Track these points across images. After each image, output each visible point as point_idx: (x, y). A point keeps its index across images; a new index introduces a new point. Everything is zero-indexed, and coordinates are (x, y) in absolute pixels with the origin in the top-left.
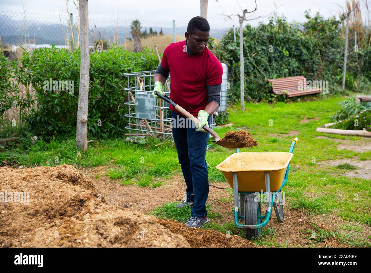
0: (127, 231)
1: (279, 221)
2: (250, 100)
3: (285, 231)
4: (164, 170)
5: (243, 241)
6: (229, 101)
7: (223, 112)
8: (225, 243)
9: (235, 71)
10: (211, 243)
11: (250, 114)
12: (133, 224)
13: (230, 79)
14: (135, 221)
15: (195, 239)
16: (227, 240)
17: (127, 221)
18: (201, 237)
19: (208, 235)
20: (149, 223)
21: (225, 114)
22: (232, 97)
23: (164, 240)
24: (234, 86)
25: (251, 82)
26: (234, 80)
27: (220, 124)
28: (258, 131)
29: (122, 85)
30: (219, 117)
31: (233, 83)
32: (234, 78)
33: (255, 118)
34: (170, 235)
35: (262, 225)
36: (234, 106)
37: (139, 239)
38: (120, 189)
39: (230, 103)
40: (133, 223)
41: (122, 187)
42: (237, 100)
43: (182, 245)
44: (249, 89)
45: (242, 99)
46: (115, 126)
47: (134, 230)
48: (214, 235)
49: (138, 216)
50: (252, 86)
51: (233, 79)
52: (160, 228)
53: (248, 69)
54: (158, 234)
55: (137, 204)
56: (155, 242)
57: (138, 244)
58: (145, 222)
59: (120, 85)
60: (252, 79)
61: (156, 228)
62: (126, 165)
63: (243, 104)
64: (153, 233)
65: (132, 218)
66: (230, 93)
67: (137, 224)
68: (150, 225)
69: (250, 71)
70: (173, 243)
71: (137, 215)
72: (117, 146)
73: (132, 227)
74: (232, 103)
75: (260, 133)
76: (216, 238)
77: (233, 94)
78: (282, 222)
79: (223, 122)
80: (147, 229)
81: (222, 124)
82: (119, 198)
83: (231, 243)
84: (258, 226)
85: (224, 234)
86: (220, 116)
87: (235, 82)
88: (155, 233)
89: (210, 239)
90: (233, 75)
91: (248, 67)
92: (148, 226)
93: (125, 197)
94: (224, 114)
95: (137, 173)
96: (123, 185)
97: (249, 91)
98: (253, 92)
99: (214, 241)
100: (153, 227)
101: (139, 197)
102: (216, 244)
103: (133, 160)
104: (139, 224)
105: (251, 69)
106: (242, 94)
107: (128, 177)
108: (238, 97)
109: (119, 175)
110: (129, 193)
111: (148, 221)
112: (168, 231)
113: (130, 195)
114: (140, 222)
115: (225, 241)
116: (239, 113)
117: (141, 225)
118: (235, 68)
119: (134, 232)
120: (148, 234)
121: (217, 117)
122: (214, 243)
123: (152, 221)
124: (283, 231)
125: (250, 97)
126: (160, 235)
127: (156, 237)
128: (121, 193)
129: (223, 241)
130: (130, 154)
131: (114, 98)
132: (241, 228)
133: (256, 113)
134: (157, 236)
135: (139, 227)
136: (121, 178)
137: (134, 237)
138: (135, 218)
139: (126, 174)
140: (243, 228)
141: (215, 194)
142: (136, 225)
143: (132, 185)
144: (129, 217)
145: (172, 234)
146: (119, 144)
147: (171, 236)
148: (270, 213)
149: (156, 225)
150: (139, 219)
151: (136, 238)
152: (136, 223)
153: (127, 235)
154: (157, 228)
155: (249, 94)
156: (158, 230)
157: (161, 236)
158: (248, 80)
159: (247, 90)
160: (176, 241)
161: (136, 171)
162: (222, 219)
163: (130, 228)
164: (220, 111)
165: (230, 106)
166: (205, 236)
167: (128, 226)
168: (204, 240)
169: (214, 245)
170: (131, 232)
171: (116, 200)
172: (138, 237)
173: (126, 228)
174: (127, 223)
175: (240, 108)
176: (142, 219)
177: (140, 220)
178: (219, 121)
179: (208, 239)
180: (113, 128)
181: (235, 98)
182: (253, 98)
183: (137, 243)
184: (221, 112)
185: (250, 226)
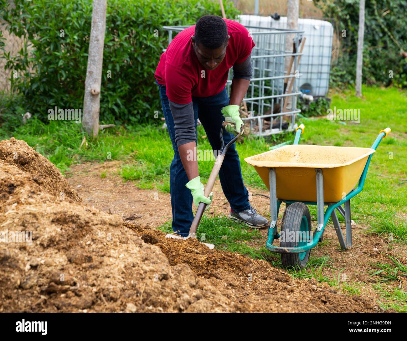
0: (70, 233)
1: (343, 249)
2: (374, 83)
3: (346, 262)
4: (205, 171)
5: (272, 268)
6: (340, 83)
7: (323, 97)
8: (239, 268)
9: (353, 37)
10: (218, 267)
11: (367, 103)
12: (82, 224)
13: (344, 49)
14: (87, 219)
15: (194, 259)
16: (245, 265)
17: (74, 218)
18: (204, 258)
19: (215, 255)
20: (110, 225)
21: (324, 100)
22: (346, 76)
23: (127, 251)
24: (349, 61)
25: (378, 56)
26: (351, 51)
27: (316, 114)
28: (370, 127)
29: (164, 46)
30: (314, 104)
31: (350, 55)
32: (351, 48)
33: (372, 109)
34: (141, 244)
35: (304, 249)
36: (347, 91)
37: (89, 245)
38: (134, 193)
39: (342, 85)
40: (83, 222)
41: (136, 191)
42: (352, 82)
43: (153, 258)
44: (374, 66)
45: (359, 79)
46: (151, 106)
47: (84, 233)
48: (225, 257)
49: (94, 214)
50: (378, 61)
51: (348, 50)
52: (127, 233)
53: (373, 35)
54: (120, 242)
55: (151, 215)
56: (112, 251)
57: (83, 252)
58: (104, 223)
59: (160, 45)
60: (378, 51)
61: (120, 233)
62: (151, 161)
63: (359, 88)
64: (114, 239)
65: (83, 216)
66: (343, 71)
67: (90, 224)
68: (111, 228)
69: (377, 38)
70: (138, 255)
71: (92, 212)
72: (147, 135)
73: (81, 227)
74: (345, 86)
75: (372, 131)
76: (228, 261)
77: (347, 72)
78: (347, 250)
79: (321, 111)
80: (104, 233)
81: (318, 115)
82: (127, 206)
83: (248, 269)
84: (298, 250)
85: (242, 257)
86: (317, 102)
87: (352, 54)
88: (117, 240)
89: (218, 262)
90: (350, 44)
91: (374, 32)
92: (108, 229)
93: (137, 205)
94: (322, 100)
95: (164, 173)
96: (139, 189)
97: (373, 69)
98: (378, 71)
99: (223, 264)
100: (117, 232)
101: (156, 206)
102: (226, 268)
103: (162, 154)
104: (94, 225)
105: (378, 35)
106: (359, 72)
107: (149, 178)
108: (354, 77)
109: (135, 174)
110: (144, 199)
111: (108, 221)
112: (138, 239)
113: (144, 203)
114: (95, 222)
115: (240, 265)
116: (351, 101)
117: (96, 226)
118: (353, 32)
119: (84, 235)
120: (104, 240)
121: (312, 104)
122: (222, 268)
123: (114, 223)
124: (343, 262)
125: (373, 79)
126: (124, 243)
127: (116, 246)
128: (133, 199)
129: (237, 266)
130: (161, 146)
131: (151, 64)
132: (272, 250)
133: (377, 103)
134: (118, 243)
135: (92, 230)
136: (138, 178)
137: (81, 242)
138: (88, 216)
139: (147, 173)
140: (275, 250)
141: (263, 207)
142: (87, 226)
143: (152, 189)
144: (78, 213)
145: (143, 243)
146: (151, 133)
147: (141, 246)
148: (320, 233)
149: (121, 229)
150: (93, 218)
151: (84, 244)
152: (87, 223)
153: (70, 238)
154: (123, 233)
155: (373, 74)
156: (123, 236)
157: (124, 245)
158: (373, 52)
159: (370, 68)
160: (145, 252)
161: (163, 170)
162: (261, 241)
163: (76, 230)
164: (317, 94)
165: (341, 91)
166: (210, 256)
167: (74, 226)
168: (209, 262)
169: (221, 270)
170: (77, 234)
171: (123, 209)
172: (88, 243)
173: (70, 229)
174: (73, 222)
175: (355, 93)
176: (99, 218)
177: (96, 220)
178: (315, 110)
179: (214, 261)
180: (148, 109)
181: (349, 78)
182: (378, 79)
183: (82, 250)
184: (319, 97)
185: (286, 249)
